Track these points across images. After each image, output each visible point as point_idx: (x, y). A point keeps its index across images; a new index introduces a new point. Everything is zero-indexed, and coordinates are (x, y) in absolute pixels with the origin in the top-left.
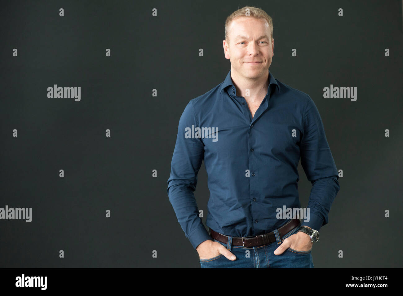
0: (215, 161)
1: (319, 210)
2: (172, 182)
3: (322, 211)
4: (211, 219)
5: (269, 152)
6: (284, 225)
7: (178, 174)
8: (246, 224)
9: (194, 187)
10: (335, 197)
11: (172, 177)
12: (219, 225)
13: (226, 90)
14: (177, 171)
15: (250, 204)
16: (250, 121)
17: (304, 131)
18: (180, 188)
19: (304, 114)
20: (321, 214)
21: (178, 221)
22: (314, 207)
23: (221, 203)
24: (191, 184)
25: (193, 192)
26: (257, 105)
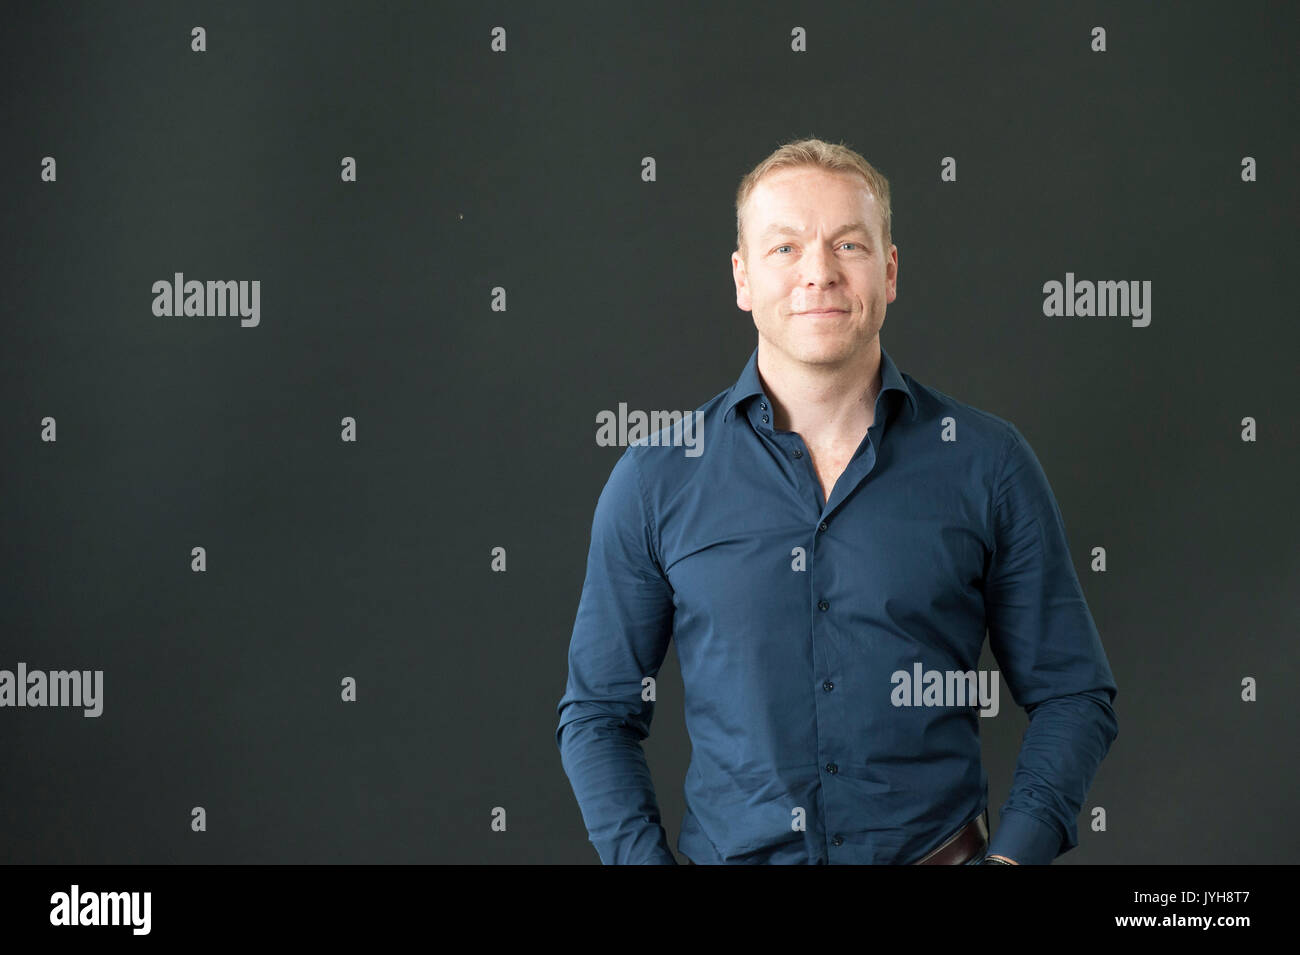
0: (706, 642)
1: (1045, 803)
2: (571, 707)
3: (1056, 805)
4: (694, 831)
5: (878, 611)
6: (930, 851)
7: (591, 684)
8: (803, 848)
9: (645, 726)
10: (1102, 759)
11: (570, 695)
12: (717, 851)
13: (743, 409)
14: (586, 674)
15: (817, 782)
16: (817, 509)
17: (994, 543)
18: (595, 730)
19: (996, 487)
20: (1052, 816)
21: (590, 839)
22: (1031, 795)
23: (722, 777)
24: (631, 715)
25: (641, 743)
26: (840, 459)
